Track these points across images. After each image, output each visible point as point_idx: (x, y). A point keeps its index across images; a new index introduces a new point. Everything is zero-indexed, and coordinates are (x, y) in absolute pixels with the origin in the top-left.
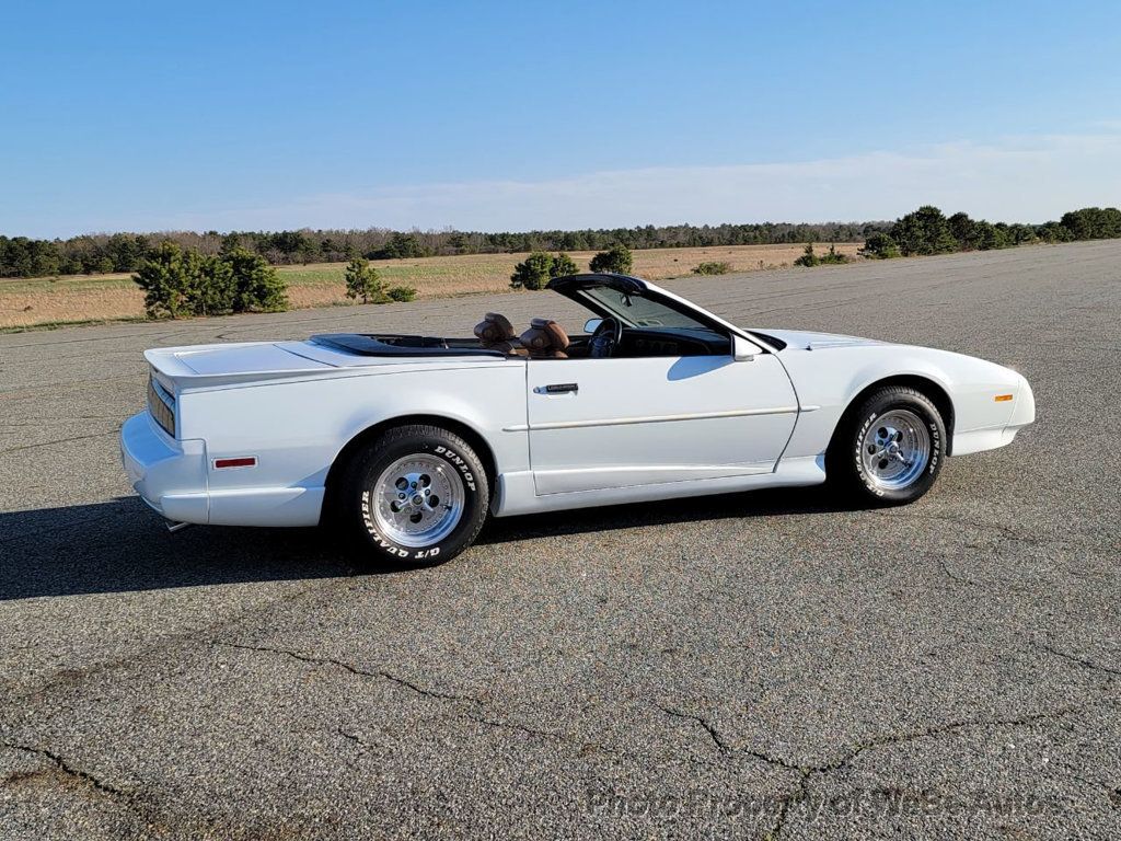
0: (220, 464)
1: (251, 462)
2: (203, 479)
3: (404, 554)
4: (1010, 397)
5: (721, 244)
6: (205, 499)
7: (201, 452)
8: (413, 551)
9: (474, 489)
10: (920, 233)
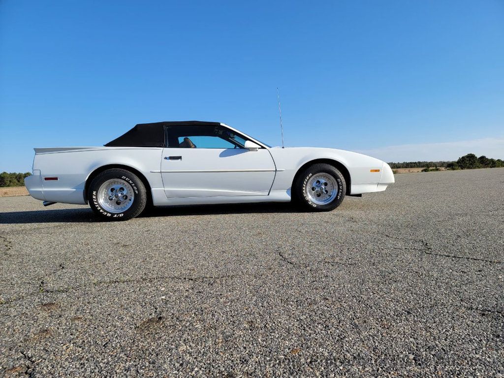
0: (46, 179)
1: (56, 179)
2: (40, 185)
3: (109, 215)
4: (379, 171)
5: (403, 168)
6: (41, 191)
7: (39, 174)
8: (113, 214)
9: (137, 193)
10: (467, 162)
